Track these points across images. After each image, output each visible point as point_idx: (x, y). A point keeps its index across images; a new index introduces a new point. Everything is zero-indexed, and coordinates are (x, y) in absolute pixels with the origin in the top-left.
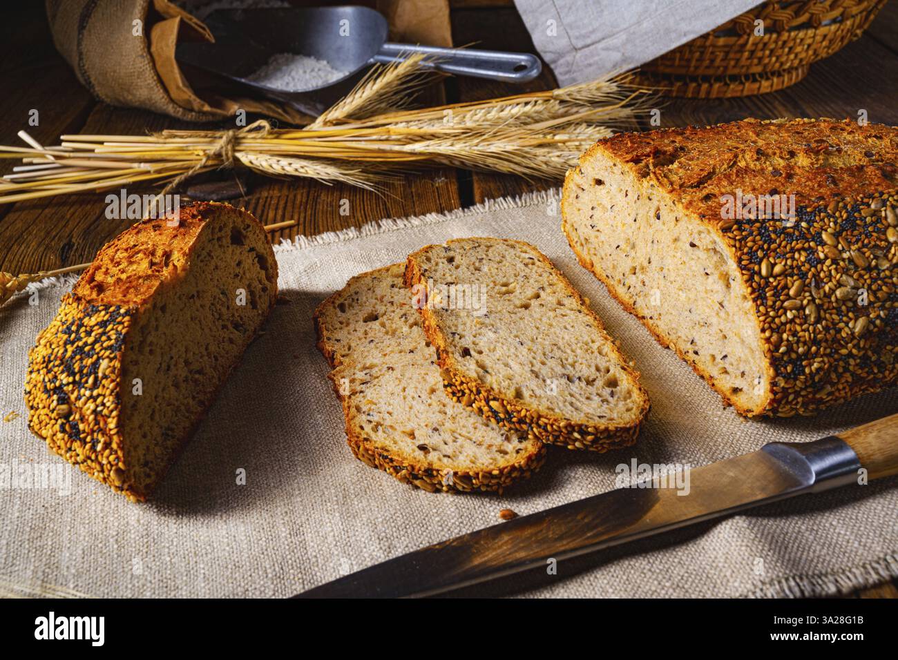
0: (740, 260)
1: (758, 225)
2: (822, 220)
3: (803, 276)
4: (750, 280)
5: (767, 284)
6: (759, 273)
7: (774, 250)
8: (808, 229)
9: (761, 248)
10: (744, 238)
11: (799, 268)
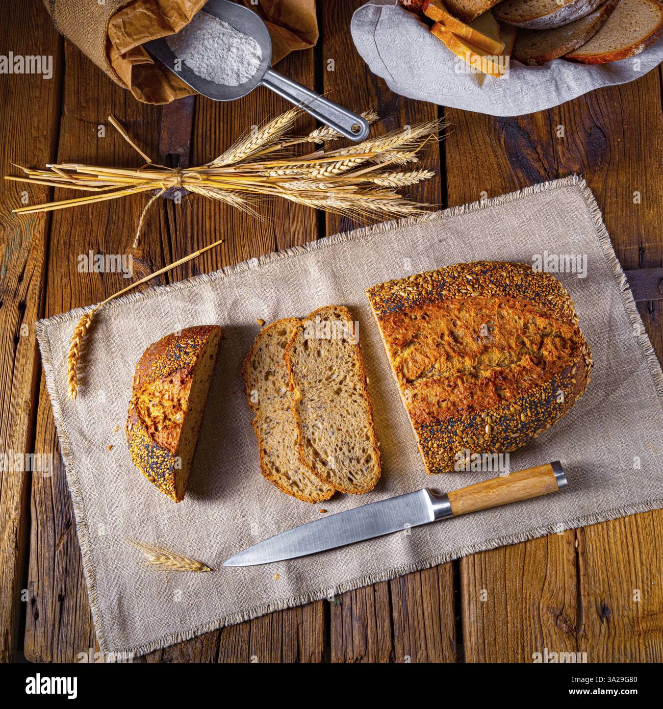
0: (420, 441)
1: (430, 428)
2: (458, 425)
3: (444, 448)
4: (424, 448)
5: (430, 450)
6: (428, 447)
7: (435, 438)
8: (451, 430)
9: (430, 437)
10: (423, 433)
11: (444, 445)
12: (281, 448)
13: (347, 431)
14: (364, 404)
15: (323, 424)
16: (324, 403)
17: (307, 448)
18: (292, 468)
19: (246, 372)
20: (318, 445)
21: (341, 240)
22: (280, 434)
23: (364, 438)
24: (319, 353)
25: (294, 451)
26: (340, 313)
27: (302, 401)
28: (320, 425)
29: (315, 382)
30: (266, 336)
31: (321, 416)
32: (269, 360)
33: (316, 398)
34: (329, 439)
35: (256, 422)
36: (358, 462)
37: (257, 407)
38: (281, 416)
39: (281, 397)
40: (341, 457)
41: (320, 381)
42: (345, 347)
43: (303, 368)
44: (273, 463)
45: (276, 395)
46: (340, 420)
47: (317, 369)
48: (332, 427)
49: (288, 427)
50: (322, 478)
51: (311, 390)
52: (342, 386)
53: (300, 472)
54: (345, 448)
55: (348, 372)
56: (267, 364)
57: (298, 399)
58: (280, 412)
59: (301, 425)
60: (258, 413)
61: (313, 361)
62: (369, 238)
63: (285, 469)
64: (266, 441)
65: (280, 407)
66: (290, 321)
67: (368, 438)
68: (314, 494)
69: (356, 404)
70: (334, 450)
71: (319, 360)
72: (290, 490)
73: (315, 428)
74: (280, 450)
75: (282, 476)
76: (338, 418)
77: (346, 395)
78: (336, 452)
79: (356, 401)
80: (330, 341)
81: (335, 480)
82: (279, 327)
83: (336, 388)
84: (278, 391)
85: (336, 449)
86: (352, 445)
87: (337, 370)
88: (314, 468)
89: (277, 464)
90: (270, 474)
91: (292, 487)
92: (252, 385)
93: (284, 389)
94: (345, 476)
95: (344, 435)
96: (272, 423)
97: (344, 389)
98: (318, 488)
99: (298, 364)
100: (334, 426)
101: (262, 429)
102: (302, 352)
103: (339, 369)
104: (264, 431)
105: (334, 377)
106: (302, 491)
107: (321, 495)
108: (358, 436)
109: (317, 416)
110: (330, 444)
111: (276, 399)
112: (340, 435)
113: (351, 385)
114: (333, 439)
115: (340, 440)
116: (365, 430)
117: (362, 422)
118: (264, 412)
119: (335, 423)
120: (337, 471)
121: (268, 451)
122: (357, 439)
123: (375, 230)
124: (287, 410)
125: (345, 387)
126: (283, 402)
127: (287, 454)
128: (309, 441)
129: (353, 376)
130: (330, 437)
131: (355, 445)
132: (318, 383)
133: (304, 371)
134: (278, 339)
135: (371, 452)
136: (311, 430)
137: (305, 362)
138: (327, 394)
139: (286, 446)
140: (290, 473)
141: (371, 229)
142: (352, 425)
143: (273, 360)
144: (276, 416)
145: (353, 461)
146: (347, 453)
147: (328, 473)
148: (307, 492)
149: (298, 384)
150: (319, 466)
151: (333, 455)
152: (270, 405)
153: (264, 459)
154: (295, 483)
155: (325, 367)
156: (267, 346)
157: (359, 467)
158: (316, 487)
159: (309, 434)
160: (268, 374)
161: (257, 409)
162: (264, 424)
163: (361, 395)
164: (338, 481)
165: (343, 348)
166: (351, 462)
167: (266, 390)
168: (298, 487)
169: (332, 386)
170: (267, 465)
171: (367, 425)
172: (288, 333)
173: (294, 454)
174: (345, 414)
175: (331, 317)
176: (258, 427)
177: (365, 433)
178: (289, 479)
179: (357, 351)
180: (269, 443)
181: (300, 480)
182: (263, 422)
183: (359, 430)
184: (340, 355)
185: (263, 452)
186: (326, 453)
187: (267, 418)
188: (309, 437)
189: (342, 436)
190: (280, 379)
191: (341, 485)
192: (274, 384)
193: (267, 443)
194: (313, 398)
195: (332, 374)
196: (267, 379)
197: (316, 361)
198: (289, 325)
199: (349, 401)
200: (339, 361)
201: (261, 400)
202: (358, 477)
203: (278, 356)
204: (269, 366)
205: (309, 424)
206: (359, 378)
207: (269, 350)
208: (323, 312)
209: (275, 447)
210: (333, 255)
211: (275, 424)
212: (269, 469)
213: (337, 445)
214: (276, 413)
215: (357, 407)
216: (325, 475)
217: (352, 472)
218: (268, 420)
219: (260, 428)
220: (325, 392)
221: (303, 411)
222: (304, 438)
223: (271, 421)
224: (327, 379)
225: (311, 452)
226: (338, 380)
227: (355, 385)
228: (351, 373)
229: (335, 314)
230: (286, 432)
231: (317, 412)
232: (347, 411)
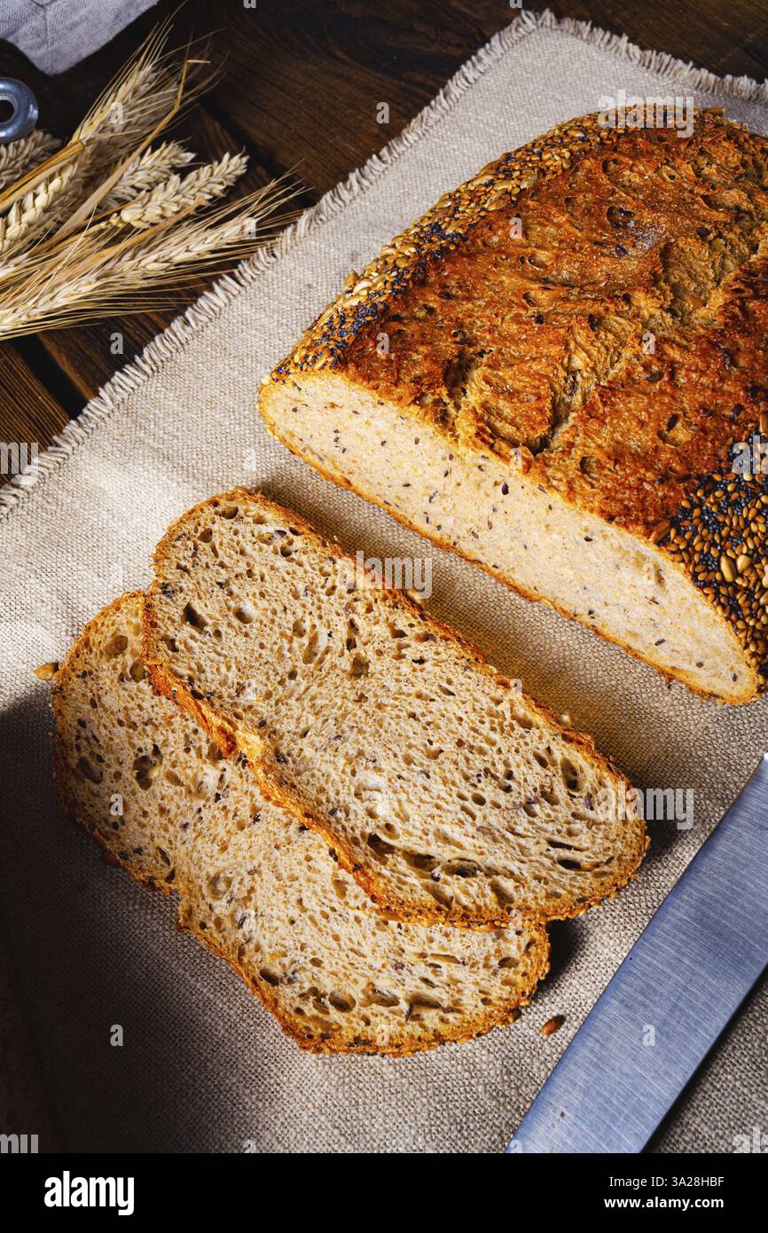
0: (695, 576)
6: (724, 583)
7: (729, 536)
8: (753, 483)
11: (763, 545)
12: (308, 934)
13: (460, 743)
14: (452, 651)
15: (378, 770)
16: (344, 716)
17: (384, 863)
18: (378, 965)
19: (75, 803)
20: (410, 834)
21: (133, 385)
22: (281, 895)
23: (519, 730)
24: (240, 615)
25: (353, 913)
26: (233, 504)
27: (277, 752)
28: (373, 779)
29: (281, 682)
30: (76, 683)
31: (361, 753)
32: (121, 731)
33: (312, 719)
34: (426, 797)
35: (190, 912)
36: (549, 797)
37: (166, 872)
38: (248, 847)
39: (218, 797)
40: (495, 819)
41: (292, 675)
42: (300, 565)
43: (223, 669)
44: (314, 991)
45: (201, 803)
46: (419, 729)
47: (263, 652)
48: (409, 760)
49: (289, 862)
50: (487, 916)
51: (283, 708)
52: (360, 649)
53: (407, 958)
54: (488, 790)
55: (349, 608)
56: (123, 746)
57: (265, 754)
58: (241, 838)
59: (317, 816)
60: (180, 886)
61: (240, 640)
62: (194, 344)
63: (363, 983)
64: (252, 946)
65: (231, 824)
66: (118, 609)
67: (527, 724)
68: (498, 991)
69: (426, 665)
70: (462, 815)
71: (253, 629)
72: (419, 1032)
73: (365, 795)
74: (311, 942)
75: (367, 1012)
76: (409, 727)
77: (387, 660)
78: (474, 817)
79: (421, 661)
80: (250, 573)
81: (531, 896)
82: (98, 638)
83: (346, 663)
84: (198, 790)
85: (464, 809)
86: (501, 768)
87: (317, 622)
88: (444, 905)
89: (328, 985)
90: (328, 1033)
91: (417, 1018)
92: (115, 826)
93: (210, 775)
94: (547, 862)
95: (461, 759)
96: (235, 882)
97: (369, 654)
98: (494, 962)
99: (202, 670)
100: (413, 753)
101: (218, 922)
102: (192, 637)
103: (320, 617)
104: (227, 924)
105: (323, 642)
106: (455, 1008)
107: (519, 978)
108: (495, 736)
109: (350, 761)
110: (438, 807)
111: (204, 813)
112: (448, 766)
113: (382, 630)
114: (437, 788)
115: (458, 777)
116: (504, 707)
117: (479, 695)
118: (194, 871)
119: (410, 746)
120: (514, 866)
121: (277, 971)
122: (501, 743)
123: (195, 318)
124: (256, 820)
125: (369, 647)
126: (231, 808)
127: (336, 938)
128: (373, 840)
129: (369, 610)
130: (425, 789)
131: (506, 763)
132: (290, 683)
133: (233, 676)
134: (115, 668)
135: (561, 751)
136: (358, 807)
137: (219, 654)
138: (335, 691)
139: (318, 917)
140: (385, 984)
141: (187, 322)
142: (460, 719)
143: (133, 726)
144: (235, 856)
145: (536, 808)
146: (503, 799)
147: (496, 889)
148: (470, 1001)
149: (238, 716)
150: (453, 887)
151: (472, 830)
152: (199, 841)
153: (282, 1002)
154: (418, 1002)
155: (282, 635)
156: (94, 704)
157: (563, 812)
158: (486, 966)
159: (360, 824)
160: (143, 768)
161: (171, 877)
162: (215, 904)
163: (426, 637)
164: (541, 890)
165: (296, 567)
166: (533, 815)
167: (163, 811)
168: (434, 1005)
169: (334, 667)
170: (299, 1011)
171: (500, 692)
172: (131, 637)
173: (357, 920)
174: (418, 707)
175: (215, 528)
176: (203, 926)
177: (508, 715)
178: (392, 1002)
179: (334, 552)
180: (264, 943)
181: (426, 981)
182: (209, 900)
183: (487, 719)
184: (301, 587)
185: (263, 983)
186: (446, 839)
187: (214, 881)
188: (368, 830)
189: (456, 763)
190: (183, 756)
191: (558, 896)
192: (175, 780)
193: (258, 948)
194: (302, 726)
195: (314, 640)
196: (144, 781)
197: (246, 635)
198: (121, 618)
199: (405, 668)
200: (308, 600)
201: (164, 846)
202: (584, 840)
203: (140, 707)
204: (133, 746)
205: (341, 798)
206: (390, 602)
207: (106, 710)
208: (190, 526)
209: (289, 943)
210: (134, 422)
211: (248, 878)
212: (315, 1018)
213: (461, 797)
214: (230, 849)
215: (437, 669)
216: (490, 899)
217: (558, 838)
218: (222, 886)
219: (210, 924)
220: (324, 691)
221: (299, 774)
222: (355, 841)
223: (229, 882)
224: (307, 660)
225: (403, 866)
226: (338, 644)
227: (392, 626)
228: (360, 607)
229: (223, 514)
230: (294, 879)
231: (342, 751)
232: (419, 696)
